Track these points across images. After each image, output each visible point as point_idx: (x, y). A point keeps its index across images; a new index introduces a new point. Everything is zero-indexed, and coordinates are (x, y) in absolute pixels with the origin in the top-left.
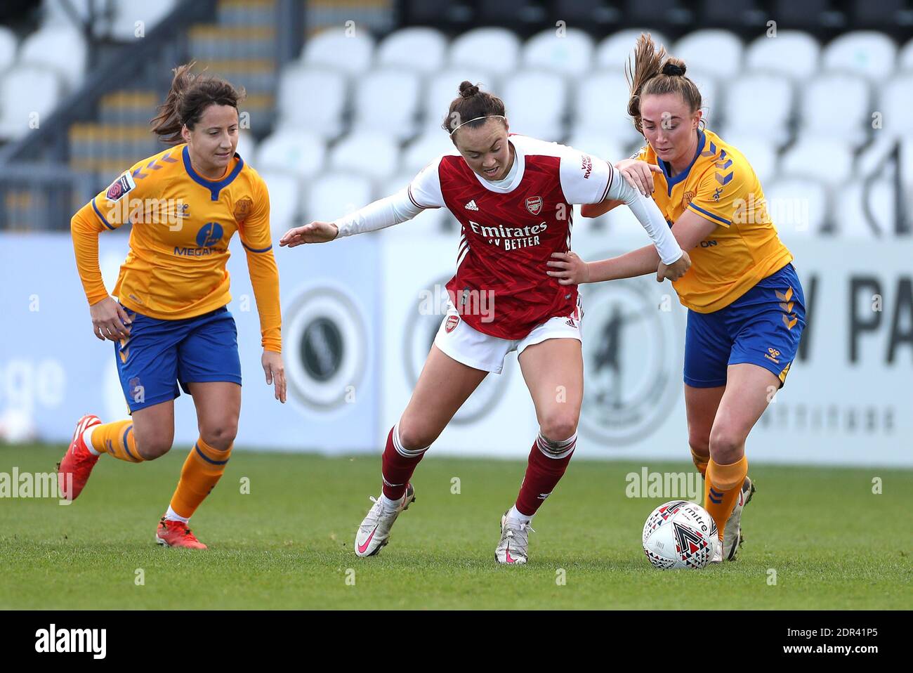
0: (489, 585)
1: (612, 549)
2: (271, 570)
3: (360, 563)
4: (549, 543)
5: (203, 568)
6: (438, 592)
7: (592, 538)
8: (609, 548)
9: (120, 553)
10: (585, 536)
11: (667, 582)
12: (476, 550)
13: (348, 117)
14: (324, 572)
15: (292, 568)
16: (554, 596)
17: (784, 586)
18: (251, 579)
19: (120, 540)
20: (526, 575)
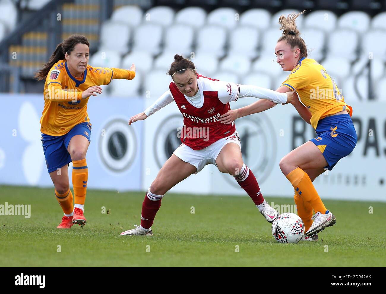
0: (189, 249)
1: (243, 235)
2: (94, 241)
3: (133, 239)
4: (215, 231)
5: (64, 240)
6: (166, 252)
7: (234, 230)
8: (241, 234)
9: (28, 233)
10: (231, 229)
11: (266, 249)
12: (183, 234)
13: (131, 44)
14: (117, 243)
15: (103, 241)
16: (217, 254)
17: (317, 252)
18: (85, 245)
19: (28, 227)
20: (205, 245)
